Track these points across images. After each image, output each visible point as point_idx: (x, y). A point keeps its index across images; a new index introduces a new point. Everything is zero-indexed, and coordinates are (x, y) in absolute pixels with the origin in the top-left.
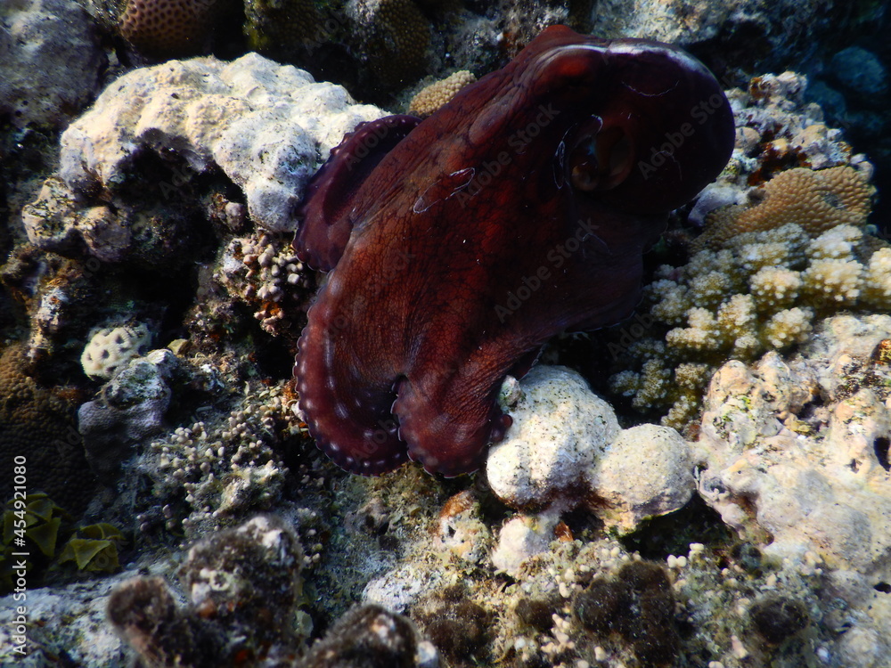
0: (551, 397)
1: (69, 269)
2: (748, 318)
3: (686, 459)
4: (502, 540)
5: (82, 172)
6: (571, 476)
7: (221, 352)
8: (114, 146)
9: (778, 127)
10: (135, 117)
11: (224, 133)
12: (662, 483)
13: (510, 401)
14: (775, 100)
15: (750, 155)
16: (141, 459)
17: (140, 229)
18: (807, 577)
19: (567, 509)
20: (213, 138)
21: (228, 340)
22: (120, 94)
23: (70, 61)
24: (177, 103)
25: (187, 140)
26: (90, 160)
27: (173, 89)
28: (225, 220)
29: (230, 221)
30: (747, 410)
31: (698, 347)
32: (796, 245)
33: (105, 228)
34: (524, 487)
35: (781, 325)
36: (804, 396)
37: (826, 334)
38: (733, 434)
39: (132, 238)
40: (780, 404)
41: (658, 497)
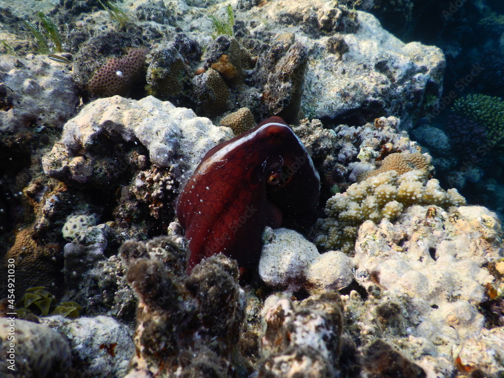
0: (287, 238)
1: (60, 187)
2: (374, 205)
3: (349, 264)
4: (266, 304)
5: (73, 140)
6: (297, 272)
7: (130, 228)
8: (90, 128)
9: (388, 139)
10: (100, 117)
11: (140, 123)
12: (338, 273)
13: (269, 238)
14: (386, 128)
15: (376, 150)
16: (93, 270)
17: (97, 168)
18: (400, 297)
19: (296, 291)
20: (135, 125)
21: (134, 222)
22: (93, 108)
23: (64, 99)
24: (119, 111)
25: (123, 126)
26: (78, 135)
27: (117, 106)
28: (137, 163)
29: (140, 163)
30: (374, 240)
31: (353, 218)
32: (395, 179)
33: (81, 166)
34: (276, 277)
35: (389, 208)
36: (399, 236)
37: (409, 214)
38: (369, 250)
39: (93, 171)
40: (389, 239)
41: (337, 280)
